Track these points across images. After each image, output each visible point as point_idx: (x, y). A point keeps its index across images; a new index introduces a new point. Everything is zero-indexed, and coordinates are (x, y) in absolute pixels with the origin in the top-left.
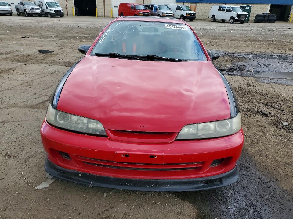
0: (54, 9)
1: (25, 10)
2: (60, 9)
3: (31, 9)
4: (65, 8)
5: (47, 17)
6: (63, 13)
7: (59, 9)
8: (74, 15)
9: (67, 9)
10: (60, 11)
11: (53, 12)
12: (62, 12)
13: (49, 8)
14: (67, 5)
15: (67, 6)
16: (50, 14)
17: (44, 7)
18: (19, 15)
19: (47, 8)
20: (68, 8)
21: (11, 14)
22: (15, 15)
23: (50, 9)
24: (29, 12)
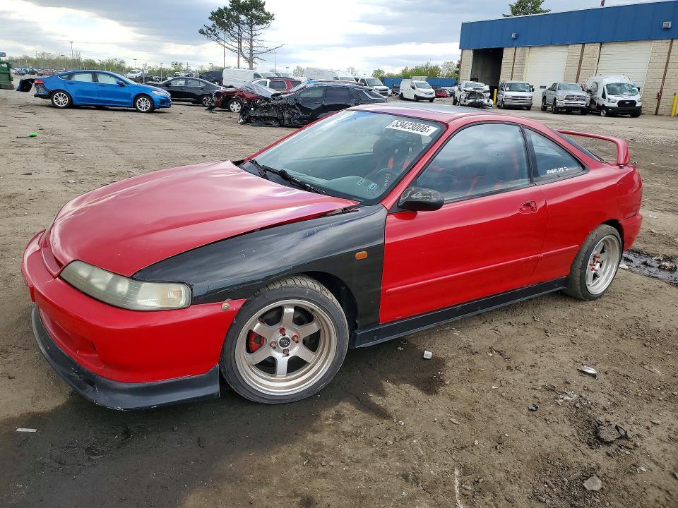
0: (619, 98)
1: (555, 99)
2: (636, 98)
3: (566, 99)
4: (655, 97)
5: (599, 115)
6: (641, 107)
7: (632, 98)
8: (673, 114)
9: (659, 97)
10: (633, 103)
11: (615, 105)
12: (638, 104)
13: (608, 96)
14: (662, 89)
15: (661, 92)
16: (607, 108)
17: (599, 94)
18: (544, 109)
19: (604, 96)
20: (663, 96)
21: (528, 108)
22: (537, 110)
23: (609, 99)
24: (561, 103)
